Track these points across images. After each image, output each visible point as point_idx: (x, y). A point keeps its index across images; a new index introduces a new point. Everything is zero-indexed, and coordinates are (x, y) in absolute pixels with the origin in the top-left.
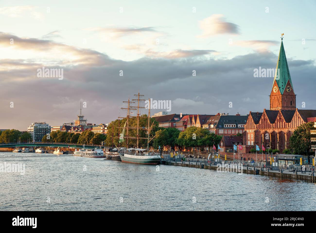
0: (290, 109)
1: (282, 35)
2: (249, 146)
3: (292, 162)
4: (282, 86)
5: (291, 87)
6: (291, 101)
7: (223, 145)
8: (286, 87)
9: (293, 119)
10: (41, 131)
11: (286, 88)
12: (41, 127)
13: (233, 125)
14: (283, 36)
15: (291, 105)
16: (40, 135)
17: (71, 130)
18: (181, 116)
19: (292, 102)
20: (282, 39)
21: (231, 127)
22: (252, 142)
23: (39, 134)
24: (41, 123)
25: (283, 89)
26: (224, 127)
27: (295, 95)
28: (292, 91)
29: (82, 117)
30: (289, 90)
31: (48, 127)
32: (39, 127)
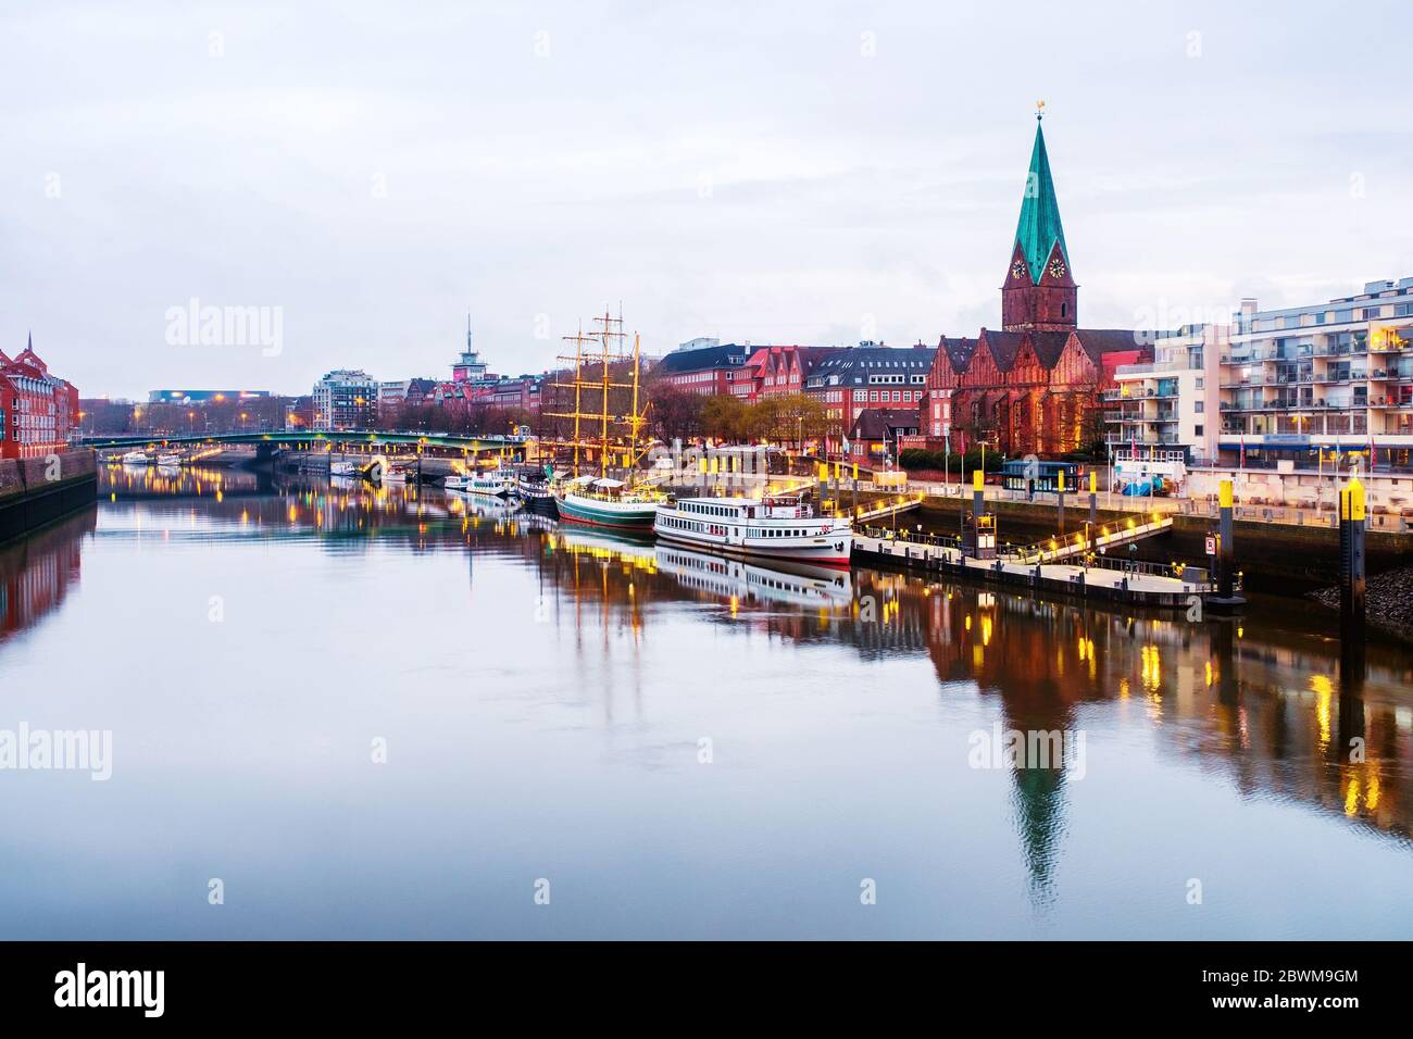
0: (1059, 328)
1: (1040, 107)
2: (938, 438)
3: (1045, 484)
4: (1039, 259)
5: (1063, 262)
6: (1064, 305)
7: (861, 435)
8: (1050, 261)
9: (1062, 358)
10: (350, 397)
11: (1048, 266)
12: (349, 384)
13: (897, 376)
14: (1043, 109)
15: (1063, 315)
16: (347, 406)
17: (434, 392)
18: (748, 352)
19: (1066, 308)
20: (1040, 118)
21: (890, 381)
22: (947, 426)
23: (345, 403)
24: (353, 374)
25: (1039, 267)
26: (870, 382)
27: (1076, 287)
28: (1067, 273)
29: (473, 355)
30: (1056, 272)
31: (372, 385)
32: (343, 384)
